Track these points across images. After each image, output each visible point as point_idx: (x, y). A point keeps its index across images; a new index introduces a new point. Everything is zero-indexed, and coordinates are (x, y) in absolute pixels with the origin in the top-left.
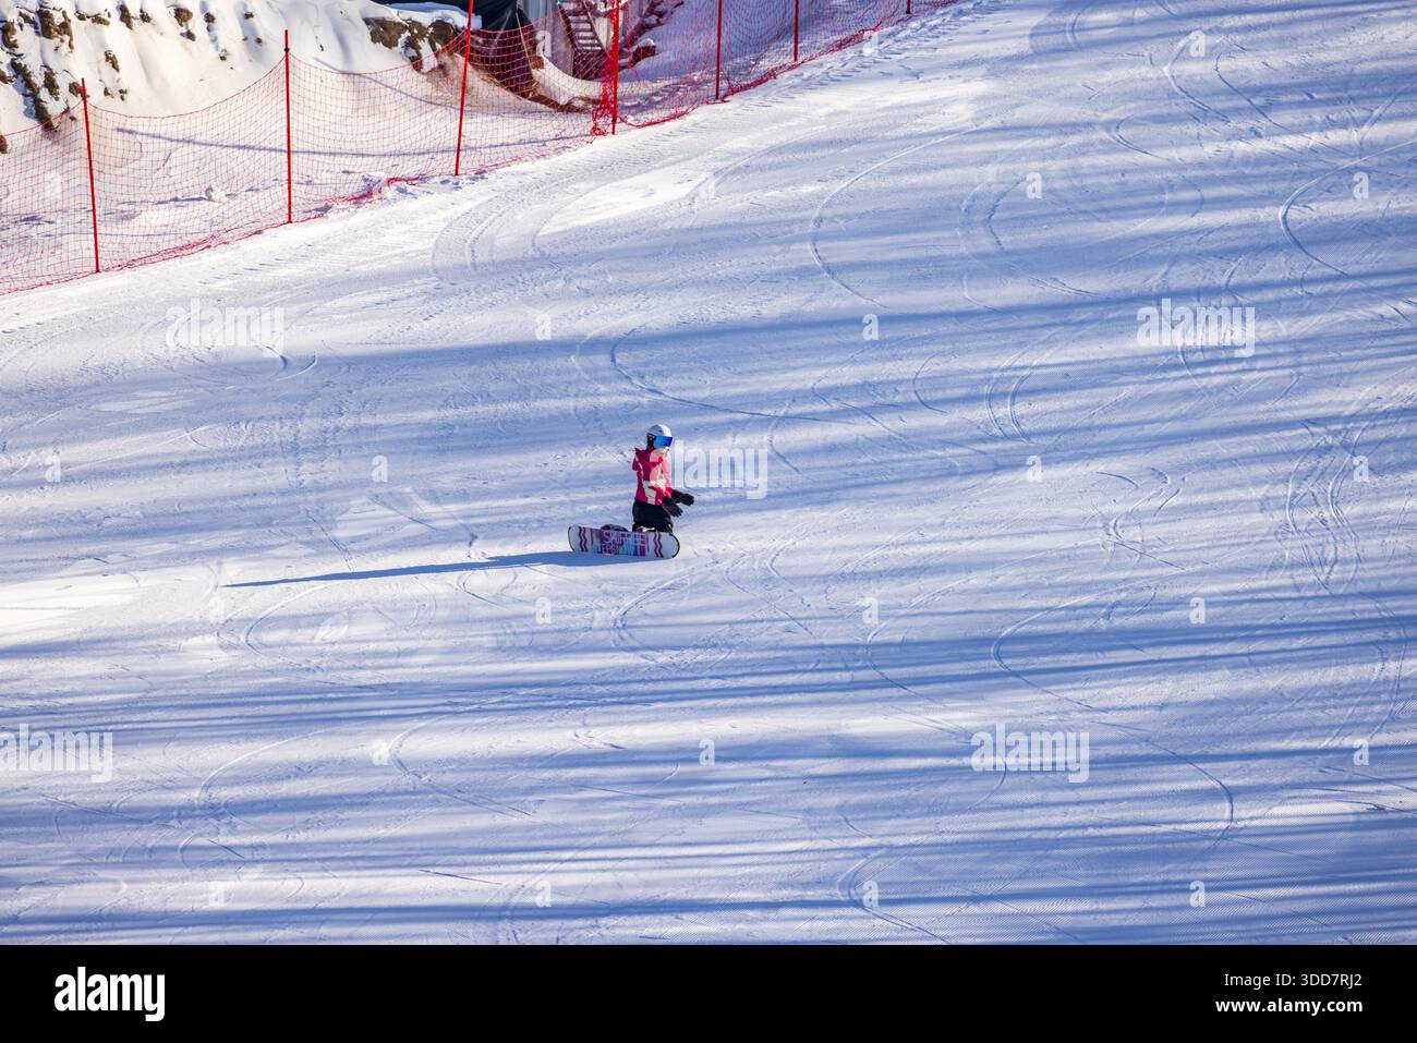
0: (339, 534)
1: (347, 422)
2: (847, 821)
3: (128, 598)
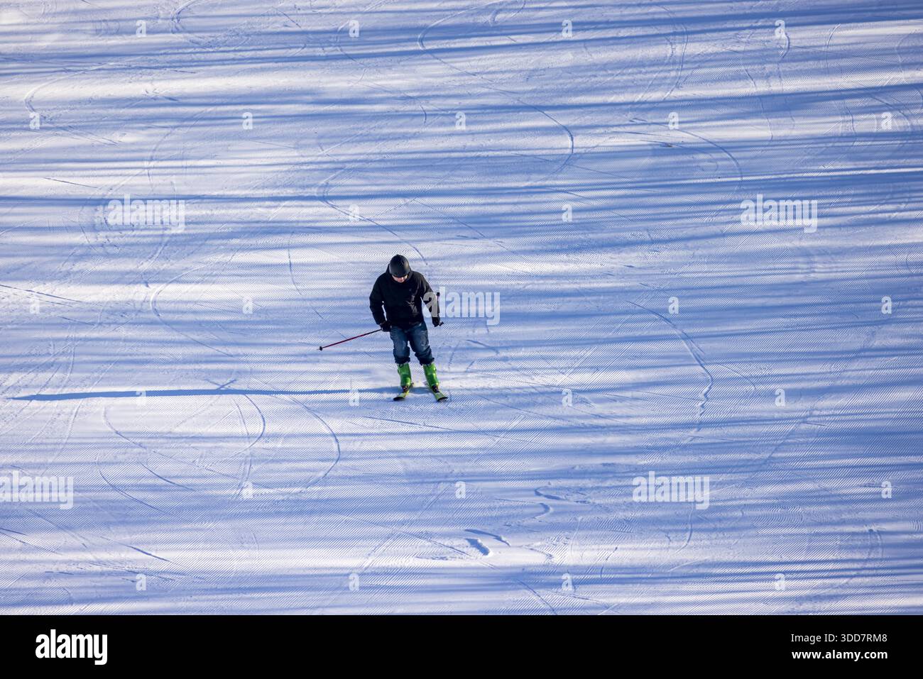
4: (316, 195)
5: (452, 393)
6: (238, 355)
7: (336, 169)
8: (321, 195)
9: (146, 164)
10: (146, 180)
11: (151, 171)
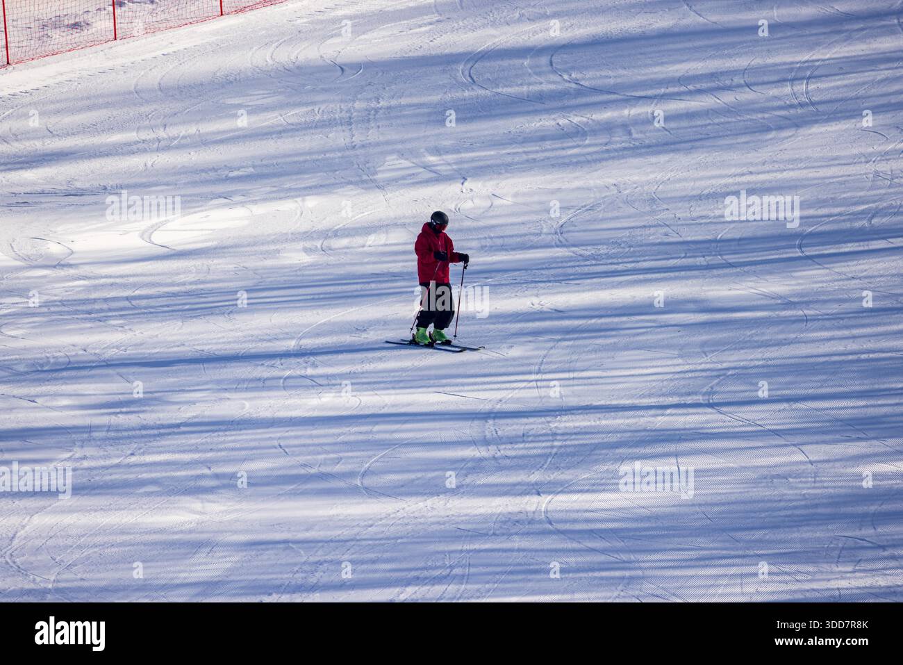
0: (379, 176)
1: (383, 103)
2: (705, 353)
3: (246, 222)
4: (702, 402)
5: (842, 592)
6: (630, 562)
7: (718, 376)
8: (707, 402)
9: (533, 377)
10: (535, 393)
11: (539, 384)
